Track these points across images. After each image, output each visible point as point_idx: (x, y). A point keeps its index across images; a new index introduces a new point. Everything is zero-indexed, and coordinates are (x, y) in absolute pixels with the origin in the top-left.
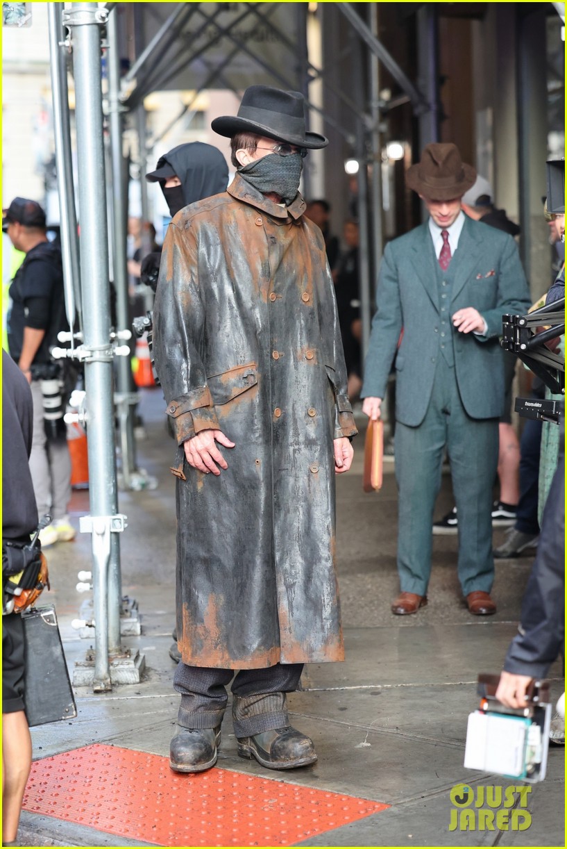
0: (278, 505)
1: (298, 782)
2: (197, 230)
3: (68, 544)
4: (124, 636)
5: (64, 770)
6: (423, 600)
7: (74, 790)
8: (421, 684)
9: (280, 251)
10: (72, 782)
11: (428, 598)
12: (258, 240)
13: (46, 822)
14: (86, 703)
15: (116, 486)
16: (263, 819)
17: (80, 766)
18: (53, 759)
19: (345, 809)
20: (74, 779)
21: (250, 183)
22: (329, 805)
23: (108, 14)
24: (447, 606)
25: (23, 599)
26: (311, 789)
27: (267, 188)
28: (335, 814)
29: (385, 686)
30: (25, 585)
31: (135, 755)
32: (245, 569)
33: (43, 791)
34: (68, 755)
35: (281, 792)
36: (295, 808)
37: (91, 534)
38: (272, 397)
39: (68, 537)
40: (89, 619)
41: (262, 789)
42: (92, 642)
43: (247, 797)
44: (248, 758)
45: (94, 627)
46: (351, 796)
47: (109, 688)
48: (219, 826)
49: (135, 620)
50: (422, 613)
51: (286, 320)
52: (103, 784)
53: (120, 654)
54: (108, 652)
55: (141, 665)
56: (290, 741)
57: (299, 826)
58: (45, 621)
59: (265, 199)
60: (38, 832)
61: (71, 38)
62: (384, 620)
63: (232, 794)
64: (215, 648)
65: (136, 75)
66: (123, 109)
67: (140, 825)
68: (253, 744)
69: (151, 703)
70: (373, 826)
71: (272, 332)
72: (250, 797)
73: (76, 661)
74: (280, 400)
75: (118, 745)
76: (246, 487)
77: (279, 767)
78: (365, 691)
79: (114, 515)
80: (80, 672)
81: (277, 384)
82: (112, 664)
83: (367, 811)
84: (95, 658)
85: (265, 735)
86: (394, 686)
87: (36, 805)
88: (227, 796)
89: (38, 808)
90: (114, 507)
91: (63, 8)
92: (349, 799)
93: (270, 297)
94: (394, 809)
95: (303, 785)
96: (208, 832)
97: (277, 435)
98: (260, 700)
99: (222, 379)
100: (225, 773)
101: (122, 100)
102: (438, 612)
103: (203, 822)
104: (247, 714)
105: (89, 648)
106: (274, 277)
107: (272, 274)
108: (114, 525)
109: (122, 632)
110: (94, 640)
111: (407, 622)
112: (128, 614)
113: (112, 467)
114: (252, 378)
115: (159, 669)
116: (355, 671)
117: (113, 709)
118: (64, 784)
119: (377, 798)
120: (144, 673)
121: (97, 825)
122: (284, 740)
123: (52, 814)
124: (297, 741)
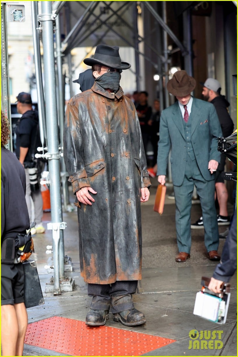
0: (115, 216)
1: (138, 331)
2: (78, 106)
3: (42, 235)
4: (66, 272)
5: (42, 327)
6: (188, 256)
7: (46, 335)
8: (188, 291)
9: (112, 112)
10: (45, 332)
11: (190, 255)
12: (103, 108)
13: (35, 349)
14: (51, 300)
15: (62, 210)
16: (124, 347)
17: (48, 325)
18: (38, 323)
19: (158, 342)
20: (46, 331)
21: (99, 85)
22: (151, 341)
23: (56, 16)
24: (198, 258)
25: (24, 257)
26: (144, 334)
27: (106, 87)
28: (154, 344)
29: (173, 291)
30: (25, 251)
31: (71, 321)
32: (104, 244)
33: (34, 336)
34: (44, 321)
35: (131, 336)
36: (137, 342)
37: (52, 230)
38: (111, 172)
39: (42, 231)
40: (51, 265)
41: (123, 334)
42: (53, 275)
43: (117, 338)
44: (117, 322)
45: (53, 268)
46: (160, 337)
47: (60, 293)
48: (106, 350)
49: (70, 265)
50: (188, 261)
51: (116, 140)
52: (58, 333)
53: (64, 280)
54: (60, 278)
55: (73, 284)
56: (135, 314)
57: (139, 349)
58: (31, 265)
59: (105, 91)
60: (32, 353)
61: (41, 26)
62: (172, 264)
63: (111, 336)
64: (95, 275)
65: (67, 41)
66: (63, 55)
67: (73, 350)
68: (119, 316)
69: (77, 299)
70: (169, 349)
71: (110, 146)
72: (119, 338)
73: (46, 282)
74: (114, 173)
75: (64, 317)
76: (103, 210)
77: (130, 325)
78: (165, 294)
79: (61, 222)
80: (48, 287)
81: (113, 167)
82: (61, 284)
83: (167, 343)
84: (54, 281)
85: (124, 312)
86: (177, 291)
87: (31, 342)
88: (109, 337)
89: (32, 343)
90: (61, 219)
91: (38, 14)
92: (159, 338)
93: (109, 131)
94: (178, 342)
95: (140, 332)
96: (101, 352)
97: (114, 188)
98: (122, 298)
99: (90, 166)
100: (108, 328)
101: (62, 51)
102: (195, 261)
103: (99, 348)
104: (116, 304)
105: (52, 277)
106: (110, 123)
107: (109, 122)
108: (61, 227)
109: (65, 270)
110: (53, 274)
111: (182, 265)
112: (67, 263)
113: (60, 202)
114: (102, 165)
115: (80, 285)
116: (161, 285)
117: (62, 302)
118: (42, 333)
119: (171, 338)
120: (74, 287)
121: (56, 350)
122: (132, 314)
123: (38, 345)
124: (138, 314)
